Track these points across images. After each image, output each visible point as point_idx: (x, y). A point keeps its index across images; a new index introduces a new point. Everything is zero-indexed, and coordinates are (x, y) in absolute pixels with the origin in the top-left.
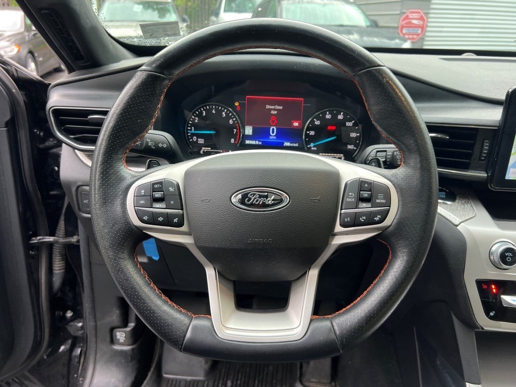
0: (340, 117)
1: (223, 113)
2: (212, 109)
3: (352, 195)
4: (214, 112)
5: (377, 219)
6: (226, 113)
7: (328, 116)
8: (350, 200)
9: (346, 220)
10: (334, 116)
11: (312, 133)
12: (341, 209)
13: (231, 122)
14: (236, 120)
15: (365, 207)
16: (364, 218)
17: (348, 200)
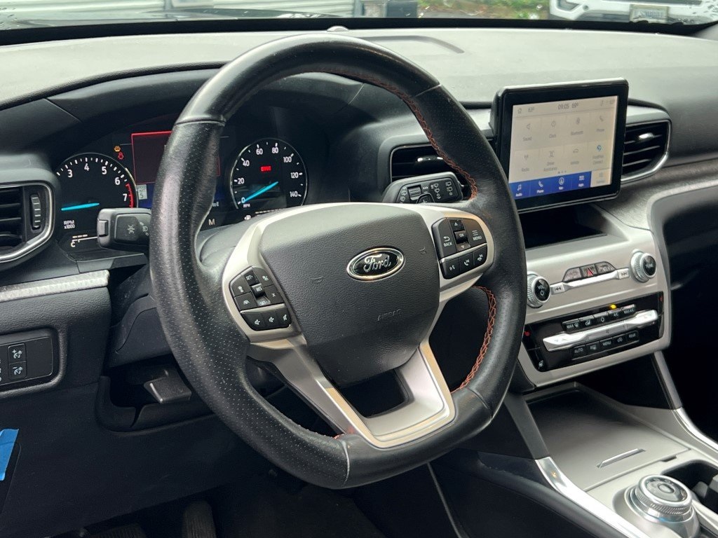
0: (275, 150)
1: (103, 168)
2: (84, 162)
3: (447, 239)
4: (87, 168)
5: (480, 259)
6: (108, 168)
7: (259, 152)
8: (447, 244)
9: (451, 269)
10: (267, 150)
11: (241, 181)
12: (440, 259)
13: (117, 182)
14: (127, 176)
15: (465, 250)
16: (468, 261)
17: (445, 245)
